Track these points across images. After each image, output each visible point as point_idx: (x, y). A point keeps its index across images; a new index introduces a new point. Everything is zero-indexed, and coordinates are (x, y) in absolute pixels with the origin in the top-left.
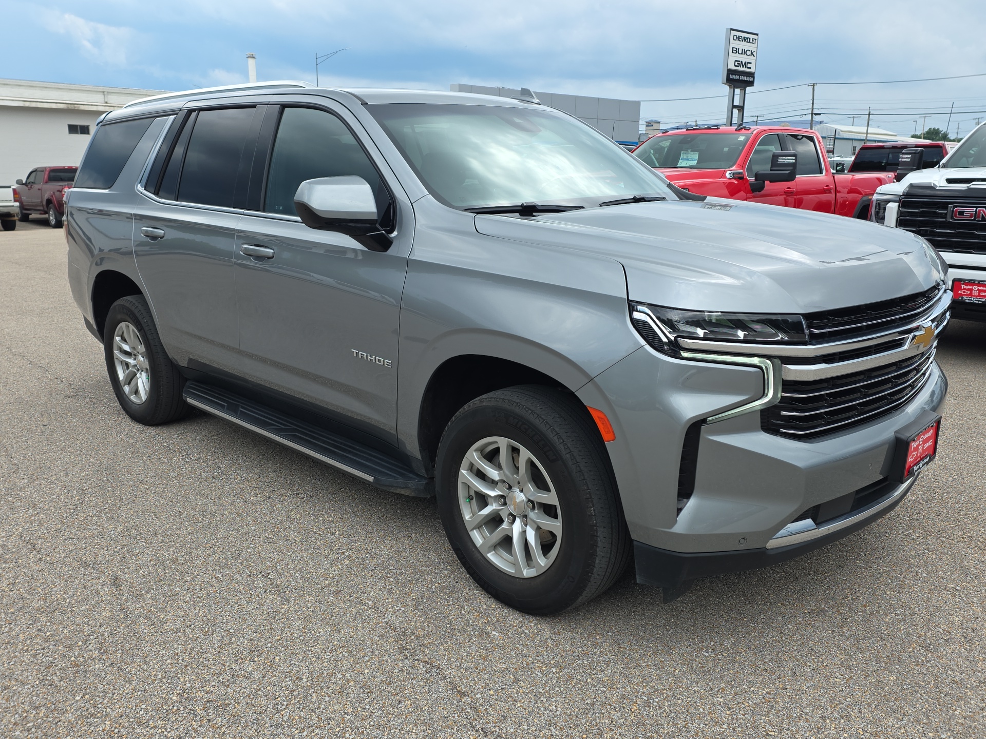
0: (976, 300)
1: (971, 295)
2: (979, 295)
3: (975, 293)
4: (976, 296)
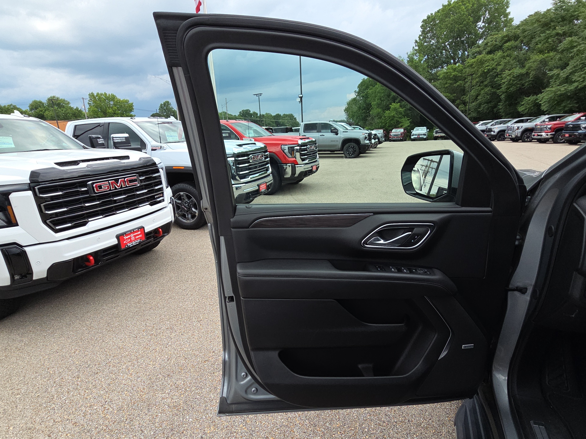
0: (135, 243)
1: (131, 241)
2: (136, 239)
3: (133, 238)
4: (134, 240)
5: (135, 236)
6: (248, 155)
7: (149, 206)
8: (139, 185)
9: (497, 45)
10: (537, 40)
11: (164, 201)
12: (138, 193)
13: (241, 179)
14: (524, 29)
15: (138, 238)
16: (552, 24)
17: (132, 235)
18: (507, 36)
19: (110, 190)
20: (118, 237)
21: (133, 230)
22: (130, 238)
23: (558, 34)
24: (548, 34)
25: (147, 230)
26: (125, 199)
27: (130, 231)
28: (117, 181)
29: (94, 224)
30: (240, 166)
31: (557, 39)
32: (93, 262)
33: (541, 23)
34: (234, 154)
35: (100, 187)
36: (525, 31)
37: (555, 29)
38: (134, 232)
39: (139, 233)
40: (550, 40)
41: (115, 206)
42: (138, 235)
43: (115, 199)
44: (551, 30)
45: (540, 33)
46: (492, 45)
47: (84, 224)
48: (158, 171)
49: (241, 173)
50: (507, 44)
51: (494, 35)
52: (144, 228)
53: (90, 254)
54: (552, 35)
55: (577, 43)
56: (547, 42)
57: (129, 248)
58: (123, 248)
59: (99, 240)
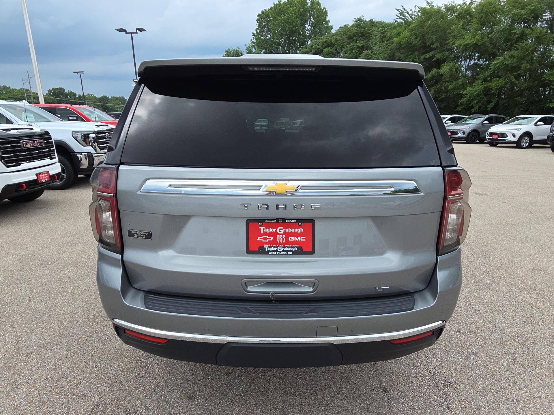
5: (45, 176)
6: (105, 133)
7: (49, 159)
8: (44, 146)
9: (319, 48)
10: (345, 49)
11: (55, 158)
12: (44, 150)
13: (101, 150)
14: (337, 39)
15: (46, 178)
16: (355, 38)
17: (43, 175)
18: (326, 42)
19: (31, 147)
20: (37, 175)
21: (44, 172)
22: (42, 177)
23: (358, 47)
24: (352, 46)
25: (50, 174)
26: (38, 153)
27: (43, 172)
28: (34, 141)
29: (25, 165)
30: (100, 140)
31: (358, 51)
32: (25, 187)
33: (347, 36)
34: (95, 131)
35: (27, 144)
36: (337, 41)
37: (356, 42)
38: (45, 174)
39: (47, 174)
40: (353, 51)
41: (32, 157)
42: (46, 176)
43: (33, 152)
44: (354, 43)
45: (347, 44)
46: (316, 48)
47: (19, 165)
48: (51, 139)
49: (101, 146)
50: (326, 49)
51: (317, 39)
52: (49, 172)
53: (23, 183)
54: (355, 47)
55: (370, 56)
56: (352, 52)
57: (42, 183)
58: (39, 182)
59: (28, 175)
